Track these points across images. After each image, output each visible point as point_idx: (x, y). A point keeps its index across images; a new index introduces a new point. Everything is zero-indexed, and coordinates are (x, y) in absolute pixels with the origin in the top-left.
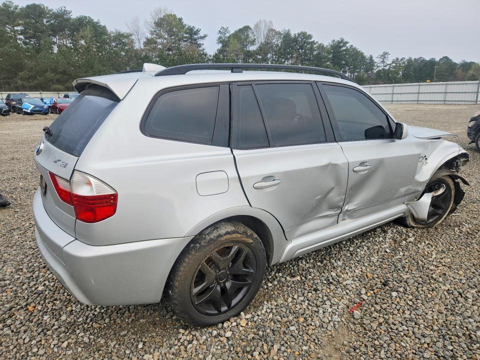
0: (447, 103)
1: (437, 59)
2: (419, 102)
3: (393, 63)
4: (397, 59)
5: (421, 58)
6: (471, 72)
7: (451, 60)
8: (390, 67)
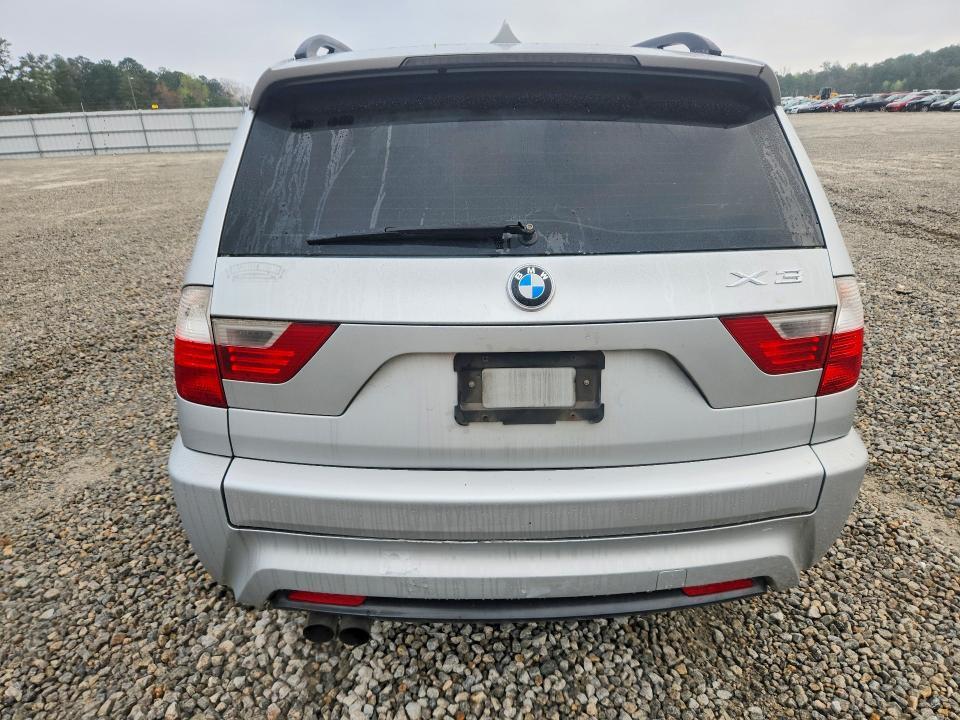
0: (203, 148)
1: (115, 63)
2: (152, 150)
3: (24, 64)
4: (31, 57)
5: (81, 57)
6: (185, 92)
7: (140, 66)
8: (22, 75)
